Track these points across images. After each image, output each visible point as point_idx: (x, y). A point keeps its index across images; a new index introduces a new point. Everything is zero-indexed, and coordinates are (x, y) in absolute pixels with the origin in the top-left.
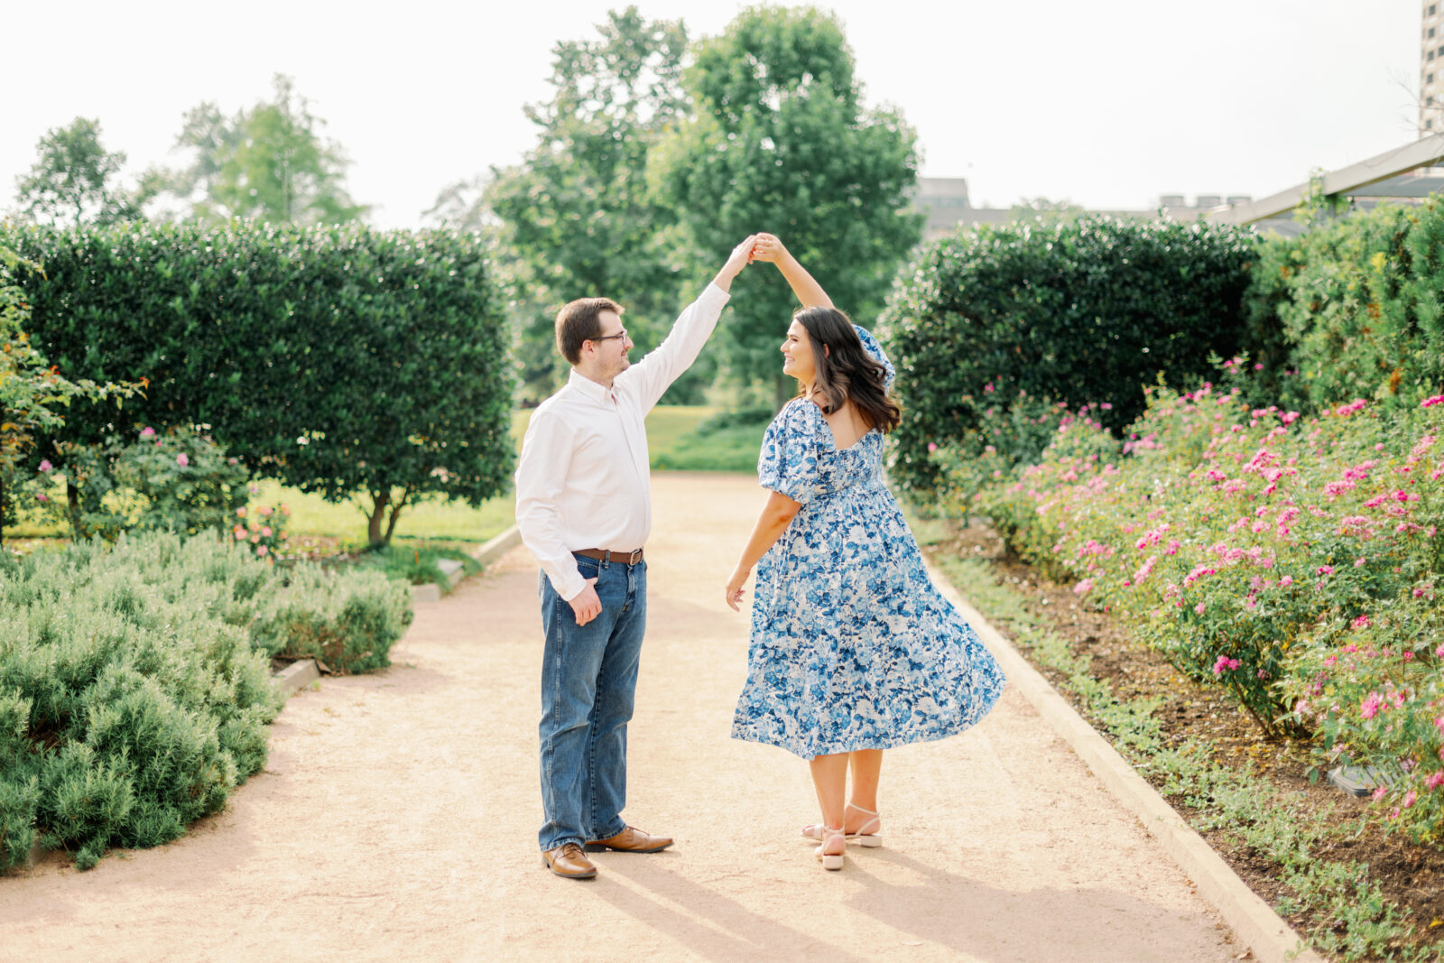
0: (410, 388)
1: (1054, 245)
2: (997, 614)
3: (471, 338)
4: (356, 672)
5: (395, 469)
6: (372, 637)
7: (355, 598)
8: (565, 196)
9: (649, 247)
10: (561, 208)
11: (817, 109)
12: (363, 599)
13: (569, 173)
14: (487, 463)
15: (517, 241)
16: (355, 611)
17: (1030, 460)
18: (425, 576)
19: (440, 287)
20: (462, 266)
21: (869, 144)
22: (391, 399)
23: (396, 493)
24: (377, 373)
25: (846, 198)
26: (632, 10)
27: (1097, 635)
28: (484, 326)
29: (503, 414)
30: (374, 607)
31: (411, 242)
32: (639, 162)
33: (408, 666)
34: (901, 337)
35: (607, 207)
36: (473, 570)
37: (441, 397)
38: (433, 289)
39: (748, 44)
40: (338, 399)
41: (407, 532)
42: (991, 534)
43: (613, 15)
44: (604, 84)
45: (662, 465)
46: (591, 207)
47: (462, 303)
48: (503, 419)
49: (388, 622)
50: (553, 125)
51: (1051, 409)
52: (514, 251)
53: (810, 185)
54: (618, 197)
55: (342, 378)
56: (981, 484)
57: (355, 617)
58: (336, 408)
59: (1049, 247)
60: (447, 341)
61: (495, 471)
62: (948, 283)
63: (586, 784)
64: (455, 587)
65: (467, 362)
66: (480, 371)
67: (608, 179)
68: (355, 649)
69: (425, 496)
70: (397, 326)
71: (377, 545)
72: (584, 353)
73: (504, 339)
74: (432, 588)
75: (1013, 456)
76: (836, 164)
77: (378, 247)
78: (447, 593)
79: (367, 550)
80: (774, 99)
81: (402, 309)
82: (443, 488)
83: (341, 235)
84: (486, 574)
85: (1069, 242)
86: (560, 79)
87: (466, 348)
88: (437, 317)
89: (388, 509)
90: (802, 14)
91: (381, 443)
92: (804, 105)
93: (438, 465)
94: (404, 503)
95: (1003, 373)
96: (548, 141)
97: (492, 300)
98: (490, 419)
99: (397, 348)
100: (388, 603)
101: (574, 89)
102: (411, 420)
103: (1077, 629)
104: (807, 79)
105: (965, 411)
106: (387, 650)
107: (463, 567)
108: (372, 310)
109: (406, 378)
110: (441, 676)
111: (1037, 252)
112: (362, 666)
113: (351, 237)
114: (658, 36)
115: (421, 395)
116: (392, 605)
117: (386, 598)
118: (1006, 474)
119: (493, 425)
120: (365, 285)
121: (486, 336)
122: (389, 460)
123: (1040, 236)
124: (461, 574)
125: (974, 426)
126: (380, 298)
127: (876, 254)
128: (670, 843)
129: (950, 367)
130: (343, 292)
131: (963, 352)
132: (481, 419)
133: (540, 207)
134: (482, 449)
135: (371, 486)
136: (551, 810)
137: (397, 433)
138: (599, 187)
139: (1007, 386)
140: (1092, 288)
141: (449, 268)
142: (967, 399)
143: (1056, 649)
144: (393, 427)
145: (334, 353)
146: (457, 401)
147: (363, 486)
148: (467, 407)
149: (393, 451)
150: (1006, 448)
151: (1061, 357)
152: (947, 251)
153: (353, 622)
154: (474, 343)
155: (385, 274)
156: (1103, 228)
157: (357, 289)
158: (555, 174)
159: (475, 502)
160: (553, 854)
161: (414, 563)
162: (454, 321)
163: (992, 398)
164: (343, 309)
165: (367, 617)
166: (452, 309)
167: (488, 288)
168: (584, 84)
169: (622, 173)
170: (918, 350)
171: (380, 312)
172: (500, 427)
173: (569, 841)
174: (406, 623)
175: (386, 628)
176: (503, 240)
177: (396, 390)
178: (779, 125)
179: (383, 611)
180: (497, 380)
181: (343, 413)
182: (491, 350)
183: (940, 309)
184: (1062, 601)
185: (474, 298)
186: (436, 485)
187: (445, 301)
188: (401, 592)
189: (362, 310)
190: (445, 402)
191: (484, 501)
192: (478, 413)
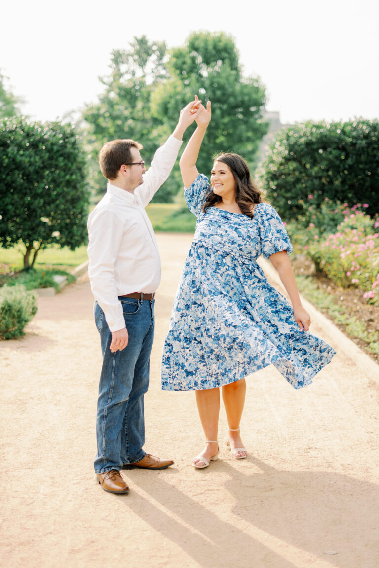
0: (41, 196)
1: (341, 130)
2: (321, 306)
3: (70, 172)
4: (8, 339)
5: (35, 233)
6: (16, 320)
7: (6, 302)
8: (116, 113)
9: (151, 136)
10: (114, 118)
11: (224, 75)
12: (10, 302)
13: (117, 104)
14: (78, 231)
15: (95, 133)
16: (7, 307)
17: (330, 230)
18: (48, 284)
19: (55, 148)
20: (65, 137)
21: (246, 91)
22: (33, 201)
23: (36, 244)
24: (26, 188)
25: (235, 114)
26: (144, 37)
27: (372, 317)
28: (76, 166)
29: (85, 208)
30: (16, 307)
31: (41, 127)
32: (147, 99)
33: (34, 335)
34: (269, 173)
35: (133, 119)
36: (71, 280)
37: (56, 200)
38: (52, 149)
39: (194, 47)
40: (8, 200)
41: (42, 261)
42: (307, 263)
43: (136, 39)
44: (132, 68)
45: (158, 229)
46: (126, 119)
47: (66, 156)
48: (85, 210)
49: (23, 313)
50: (110, 85)
51: (340, 207)
52: (94, 137)
53: (220, 109)
54: (138, 114)
55: (10, 191)
56: (308, 242)
57: (7, 311)
58: (7, 205)
59: (338, 131)
60: (59, 174)
61: (82, 234)
62: (291, 148)
63: (123, 431)
64: (63, 289)
65: (68, 183)
66: (75, 188)
67: (134, 107)
68: (7, 327)
69: (49, 245)
70: (35, 166)
71: (28, 268)
72: (120, 173)
73: (85, 172)
74: (51, 290)
75: (322, 229)
76: (232, 100)
77: (26, 129)
78: (58, 292)
79: (21, 271)
80: (205, 72)
81: (37, 158)
82: (57, 242)
83: (8, 123)
84: (78, 282)
85: (348, 129)
86: (114, 65)
87: (67, 177)
88: (54, 162)
89: (32, 252)
90: (217, 35)
91: (29, 221)
92: (218, 74)
93: (55, 230)
94: (40, 249)
95: (318, 190)
96: (109, 91)
97: (80, 155)
98: (79, 210)
99: (35, 176)
100: (24, 304)
101: (119, 70)
102: (42, 211)
103: (361, 314)
104: (219, 62)
105: (299, 207)
106: (23, 327)
107: (67, 279)
108: (23, 158)
109: (40, 191)
110: (51, 340)
111: (333, 134)
112: (10, 336)
113: (13, 125)
114: (155, 48)
115: (47, 199)
116: (26, 305)
117: (23, 301)
118: (320, 237)
119: (81, 213)
120: (20, 147)
121: (77, 171)
122: (32, 229)
123: (335, 126)
124: (66, 282)
125: (303, 214)
126: (27, 153)
127: (248, 139)
128: (172, 463)
129: (292, 186)
130: (10, 150)
131: (298, 181)
132: (74, 210)
133: (104, 118)
134: (76, 224)
135: (24, 241)
136: (102, 450)
137: (36, 216)
138: (130, 110)
139: (319, 196)
140: (359, 150)
141: (60, 139)
142: (301, 202)
143: (356, 326)
144: (34, 214)
145: (5, 179)
146: (63, 201)
147: (21, 240)
148: (68, 204)
149: (34, 225)
150: (319, 224)
151: (343, 183)
152: (291, 133)
153: (6, 313)
154: (71, 174)
155: (29, 142)
156: (363, 123)
157: (16, 149)
158: (111, 104)
159: (72, 249)
160: (103, 476)
161: (42, 278)
162: (62, 164)
163: (312, 202)
164: (9, 158)
165: (13, 311)
166: (61, 159)
167: (78, 149)
168: (123, 68)
169: (139, 104)
170: (277, 179)
171: (27, 160)
172: (84, 213)
173: (113, 468)
174: (33, 313)
175: (22, 316)
176: (89, 132)
177: (35, 196)
178: (207, 83)
179: (21, 308)
180: (82, 192)
181: (10, 207)
182: (79, 178)
183: (287, 160)
184: (350, 298)
185: (71, 153)
186: (55, 240)
187: (58, 155)
188: (30, 298)
189: (19, 158)
190: (58, 202)
191: (77, 248)
192: (74, 207)
